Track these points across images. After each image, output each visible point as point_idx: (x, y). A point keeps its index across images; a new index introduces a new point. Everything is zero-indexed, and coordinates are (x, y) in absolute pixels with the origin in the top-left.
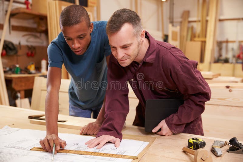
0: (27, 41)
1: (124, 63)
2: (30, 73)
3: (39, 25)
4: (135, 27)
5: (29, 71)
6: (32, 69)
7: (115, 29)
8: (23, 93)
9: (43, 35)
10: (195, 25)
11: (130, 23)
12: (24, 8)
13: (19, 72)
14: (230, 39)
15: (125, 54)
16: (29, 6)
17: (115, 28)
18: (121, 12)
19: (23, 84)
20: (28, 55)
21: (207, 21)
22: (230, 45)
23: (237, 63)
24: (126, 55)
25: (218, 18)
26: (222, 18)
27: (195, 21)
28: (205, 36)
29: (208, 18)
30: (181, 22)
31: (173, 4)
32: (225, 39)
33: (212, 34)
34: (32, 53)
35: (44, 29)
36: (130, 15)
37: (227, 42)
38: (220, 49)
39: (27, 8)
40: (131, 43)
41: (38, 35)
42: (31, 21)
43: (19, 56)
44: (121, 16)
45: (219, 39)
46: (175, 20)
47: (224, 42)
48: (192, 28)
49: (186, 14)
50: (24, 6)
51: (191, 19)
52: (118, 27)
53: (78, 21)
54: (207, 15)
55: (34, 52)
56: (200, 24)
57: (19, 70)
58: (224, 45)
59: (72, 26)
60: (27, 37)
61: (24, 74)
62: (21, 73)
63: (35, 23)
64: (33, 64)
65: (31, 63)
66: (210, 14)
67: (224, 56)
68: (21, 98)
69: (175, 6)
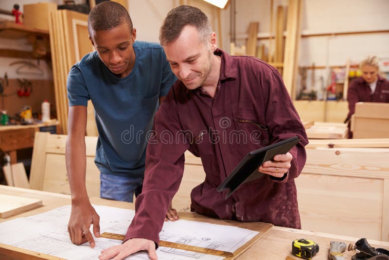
0: (18, 72)
1: (191, 84)
2: (25, 124)
3: (36, 47)
4: (201, 29)
5: (24, 120)
6: (28, 116)
7: (171, 37)
8: (14, 154)
9: (43, 63)
10: (266, 43)
11: (192, 25)
12: (12, 22)
13: (7, 123)
14: (317, 64)
15: (192, 70)
16: (20, 18)
17: (171, 35)
18: (177, 11)
19: (15, 141)
20: (20, 94)
21: (284, 38)
22: (318, 73)
23: (328, 99)
24: (193, 72)
25: (300, 34)
26: (306, 33)
27: (267, 38)
28: (283, 61)
29: (286, 34)
30: (247, 39)
31: (235, 13)
32: (310, 65)
33: (292, 56)
34: (26, 91)
35: (44, 53)
36: (192, 13)
37: (314, 68)
38: (304, 78)
39: (17, 21)
40: (197, 54)
41: (35, 62)
42: (23, 41)
43: (6, 96)
44: (179, 16)
45: (302, 65)
46: (238, 36)
47: (309, 68)
48: (263, 47)
49: (254, 27)
50: (12, 18)
51: (260, 35)
52: (177, 33)
53: (117, 22)
54: (285, 29)
55: (29, 90)
56: (274, 42)
57: (7, 119)
58: (309, 72)
59: (110, 30)
60: (17, 66)
61: (15, 124)
62: (10, 124)
63: (29, 44)
64: (28, 109)
65: (25, 108)
66: (288, 27)
67: (309, 89)
68: (12, 163)
69: (237, 15)
